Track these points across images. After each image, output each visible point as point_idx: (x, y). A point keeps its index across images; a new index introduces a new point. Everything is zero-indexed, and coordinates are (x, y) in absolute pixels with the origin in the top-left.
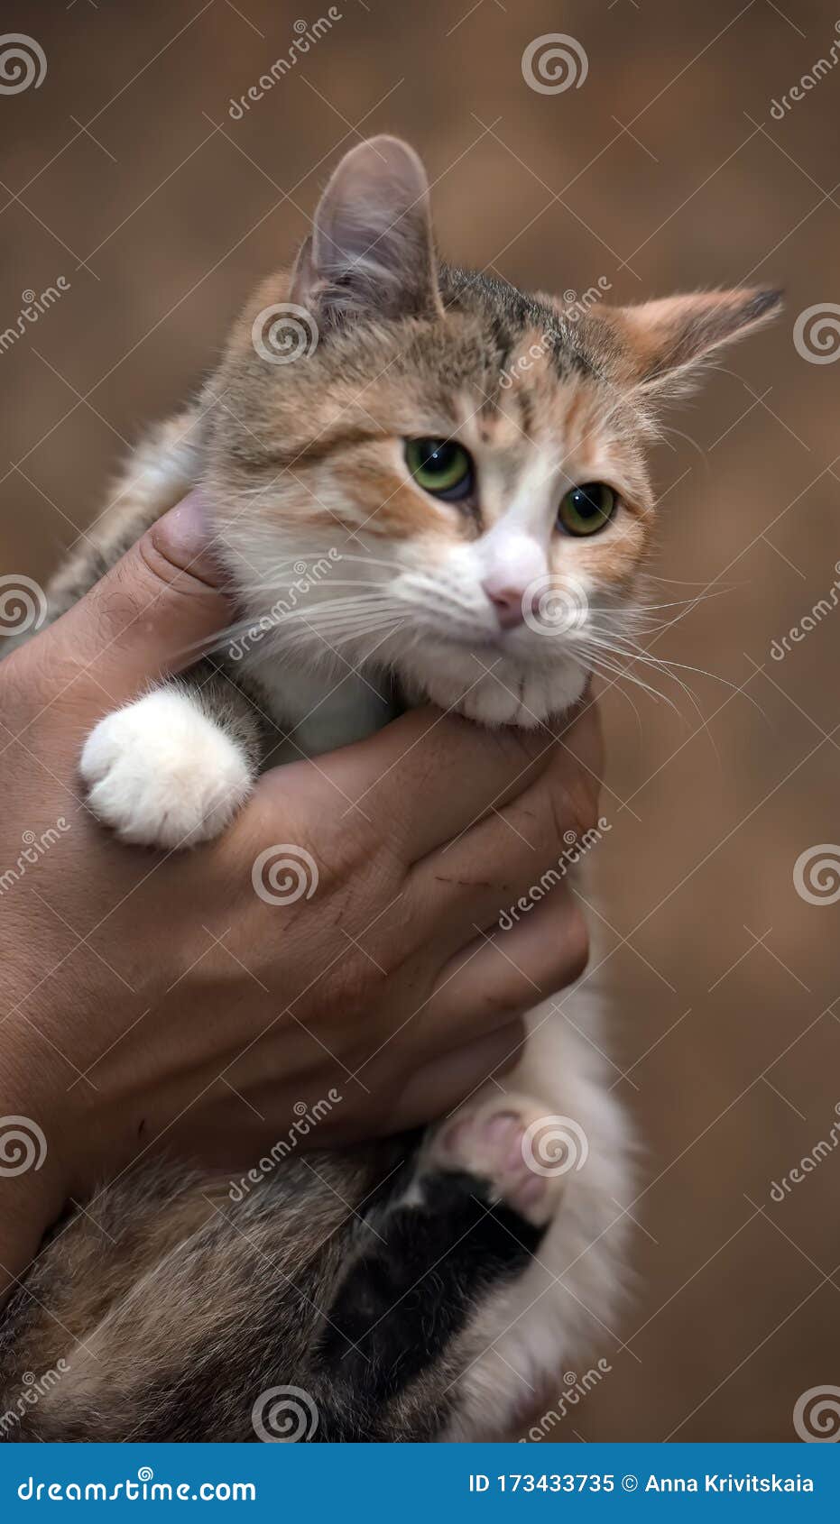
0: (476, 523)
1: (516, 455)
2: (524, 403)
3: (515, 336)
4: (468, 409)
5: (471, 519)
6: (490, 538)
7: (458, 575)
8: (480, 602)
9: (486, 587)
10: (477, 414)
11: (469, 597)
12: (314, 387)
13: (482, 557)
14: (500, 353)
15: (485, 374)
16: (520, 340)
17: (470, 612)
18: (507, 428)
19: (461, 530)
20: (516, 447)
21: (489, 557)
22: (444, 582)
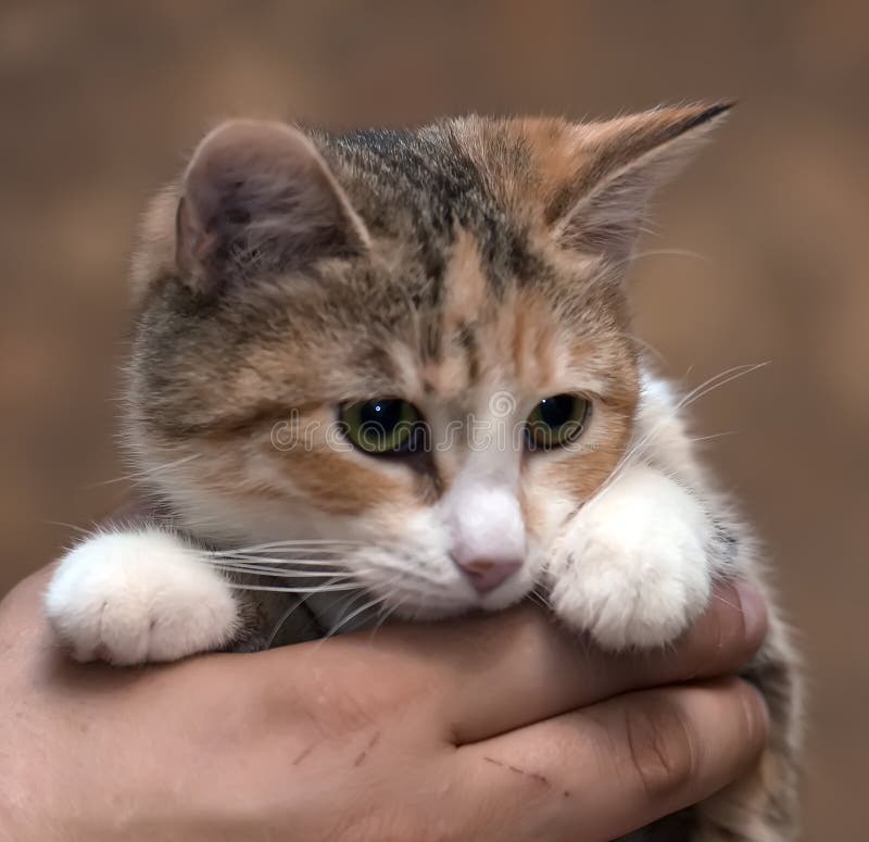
0: (432, 481)
1: (465, 405)
2: (468, 341)
3: (446, 251)
4: (404, 359)
5: (426, 477)
6: (451, 497)
7: (422, 549)
8: (450, 575)
9: (454, 556)
10: (416, 363)
11: (438, 570)
12: (220, 351)
13: (445, 522)
14: (432, 280)
15: (417, 316)
16: (451, 257)
17: (442, 587)
18: (451, 373)
19: (417, 492)
20: (464, 395)
21: (453, 522)
22: (407, 558)
